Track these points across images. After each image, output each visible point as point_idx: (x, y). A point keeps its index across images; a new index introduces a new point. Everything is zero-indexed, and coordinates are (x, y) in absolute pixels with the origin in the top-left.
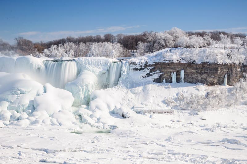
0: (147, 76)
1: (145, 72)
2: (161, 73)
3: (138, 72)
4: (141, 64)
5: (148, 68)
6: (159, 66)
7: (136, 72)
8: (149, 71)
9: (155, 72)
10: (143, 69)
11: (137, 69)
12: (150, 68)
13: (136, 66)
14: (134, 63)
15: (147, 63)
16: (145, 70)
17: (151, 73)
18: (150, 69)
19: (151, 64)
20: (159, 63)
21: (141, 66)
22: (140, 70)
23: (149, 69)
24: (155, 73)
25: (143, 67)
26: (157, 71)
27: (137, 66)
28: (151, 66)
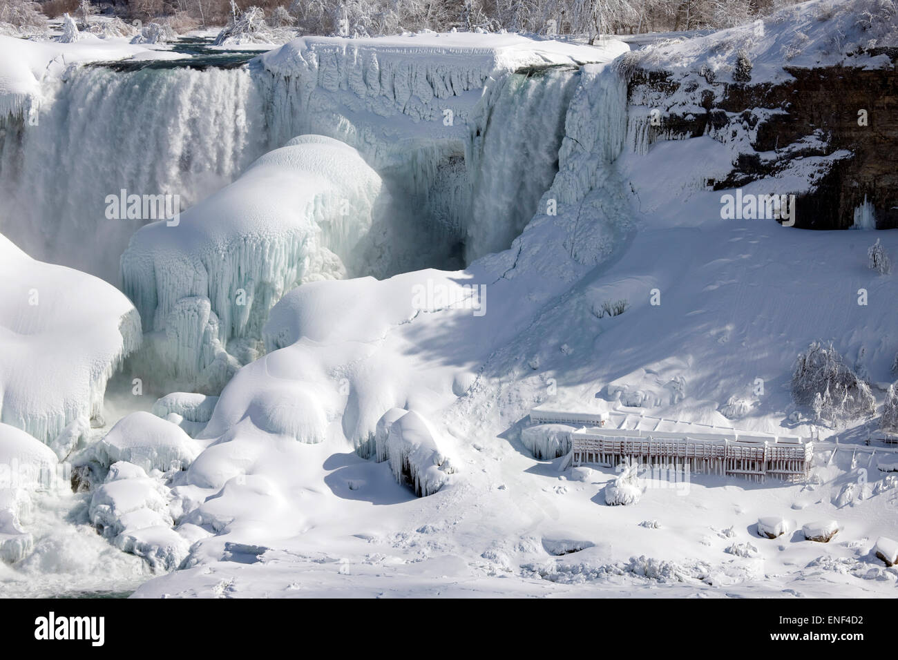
0: (741, 176)
1: (729, 146)
2: (839, 155)
3: (689, 144)
4: (704, 86)
5: (746, 117)
6: (820, 95)
7: (669, 145)
8: (753, 135)
9: (797, 147)
10: (721, 121)
11: (675, 125)
12: (762, 114)
13: (668, 102)
14: (660, 80)
15: (742, 73)
16: (732, 128)
17: (767, 156)
18: (762, 120)
19: (767, 85)
20: (820, 71)
21: (707, 102)
22: (698, 133)
23: (752, 124)
24: (794, 156)
25: (720, 106)
26: (813, 142)
27: (679, 96)
28: (768, 95)
